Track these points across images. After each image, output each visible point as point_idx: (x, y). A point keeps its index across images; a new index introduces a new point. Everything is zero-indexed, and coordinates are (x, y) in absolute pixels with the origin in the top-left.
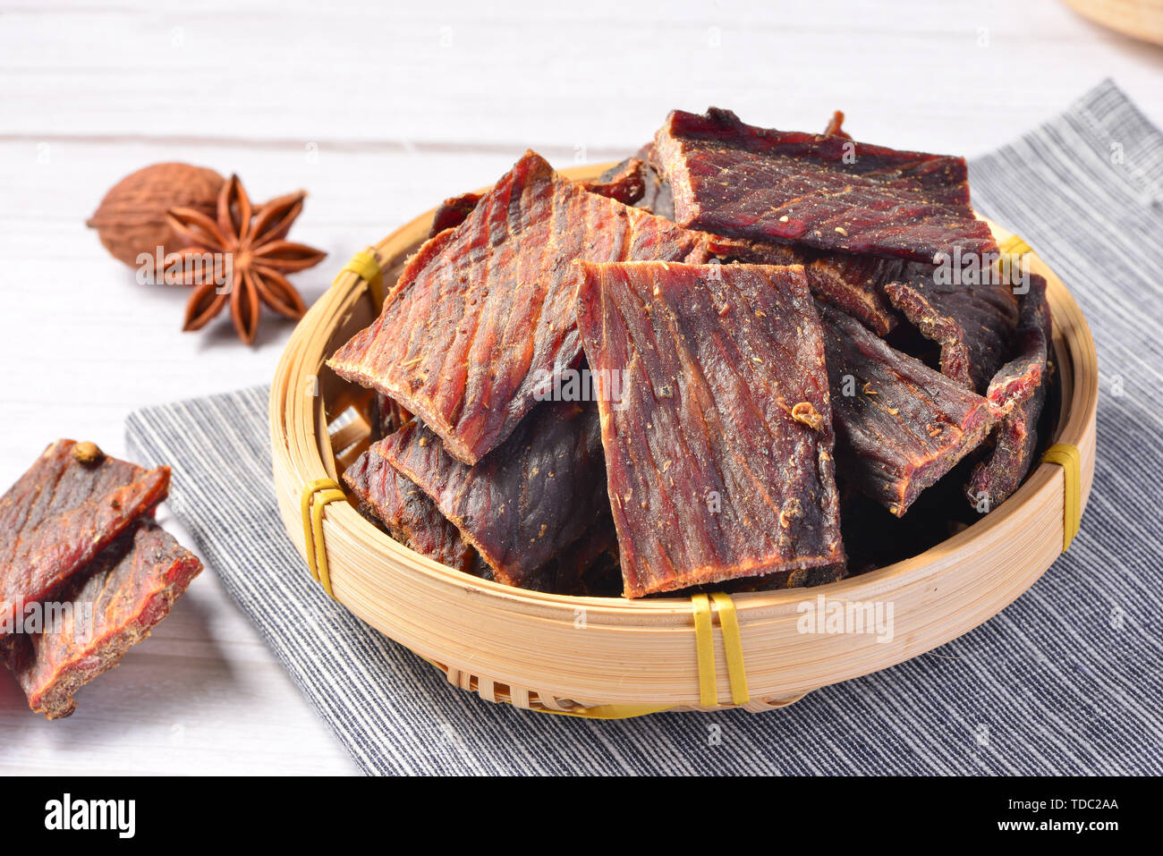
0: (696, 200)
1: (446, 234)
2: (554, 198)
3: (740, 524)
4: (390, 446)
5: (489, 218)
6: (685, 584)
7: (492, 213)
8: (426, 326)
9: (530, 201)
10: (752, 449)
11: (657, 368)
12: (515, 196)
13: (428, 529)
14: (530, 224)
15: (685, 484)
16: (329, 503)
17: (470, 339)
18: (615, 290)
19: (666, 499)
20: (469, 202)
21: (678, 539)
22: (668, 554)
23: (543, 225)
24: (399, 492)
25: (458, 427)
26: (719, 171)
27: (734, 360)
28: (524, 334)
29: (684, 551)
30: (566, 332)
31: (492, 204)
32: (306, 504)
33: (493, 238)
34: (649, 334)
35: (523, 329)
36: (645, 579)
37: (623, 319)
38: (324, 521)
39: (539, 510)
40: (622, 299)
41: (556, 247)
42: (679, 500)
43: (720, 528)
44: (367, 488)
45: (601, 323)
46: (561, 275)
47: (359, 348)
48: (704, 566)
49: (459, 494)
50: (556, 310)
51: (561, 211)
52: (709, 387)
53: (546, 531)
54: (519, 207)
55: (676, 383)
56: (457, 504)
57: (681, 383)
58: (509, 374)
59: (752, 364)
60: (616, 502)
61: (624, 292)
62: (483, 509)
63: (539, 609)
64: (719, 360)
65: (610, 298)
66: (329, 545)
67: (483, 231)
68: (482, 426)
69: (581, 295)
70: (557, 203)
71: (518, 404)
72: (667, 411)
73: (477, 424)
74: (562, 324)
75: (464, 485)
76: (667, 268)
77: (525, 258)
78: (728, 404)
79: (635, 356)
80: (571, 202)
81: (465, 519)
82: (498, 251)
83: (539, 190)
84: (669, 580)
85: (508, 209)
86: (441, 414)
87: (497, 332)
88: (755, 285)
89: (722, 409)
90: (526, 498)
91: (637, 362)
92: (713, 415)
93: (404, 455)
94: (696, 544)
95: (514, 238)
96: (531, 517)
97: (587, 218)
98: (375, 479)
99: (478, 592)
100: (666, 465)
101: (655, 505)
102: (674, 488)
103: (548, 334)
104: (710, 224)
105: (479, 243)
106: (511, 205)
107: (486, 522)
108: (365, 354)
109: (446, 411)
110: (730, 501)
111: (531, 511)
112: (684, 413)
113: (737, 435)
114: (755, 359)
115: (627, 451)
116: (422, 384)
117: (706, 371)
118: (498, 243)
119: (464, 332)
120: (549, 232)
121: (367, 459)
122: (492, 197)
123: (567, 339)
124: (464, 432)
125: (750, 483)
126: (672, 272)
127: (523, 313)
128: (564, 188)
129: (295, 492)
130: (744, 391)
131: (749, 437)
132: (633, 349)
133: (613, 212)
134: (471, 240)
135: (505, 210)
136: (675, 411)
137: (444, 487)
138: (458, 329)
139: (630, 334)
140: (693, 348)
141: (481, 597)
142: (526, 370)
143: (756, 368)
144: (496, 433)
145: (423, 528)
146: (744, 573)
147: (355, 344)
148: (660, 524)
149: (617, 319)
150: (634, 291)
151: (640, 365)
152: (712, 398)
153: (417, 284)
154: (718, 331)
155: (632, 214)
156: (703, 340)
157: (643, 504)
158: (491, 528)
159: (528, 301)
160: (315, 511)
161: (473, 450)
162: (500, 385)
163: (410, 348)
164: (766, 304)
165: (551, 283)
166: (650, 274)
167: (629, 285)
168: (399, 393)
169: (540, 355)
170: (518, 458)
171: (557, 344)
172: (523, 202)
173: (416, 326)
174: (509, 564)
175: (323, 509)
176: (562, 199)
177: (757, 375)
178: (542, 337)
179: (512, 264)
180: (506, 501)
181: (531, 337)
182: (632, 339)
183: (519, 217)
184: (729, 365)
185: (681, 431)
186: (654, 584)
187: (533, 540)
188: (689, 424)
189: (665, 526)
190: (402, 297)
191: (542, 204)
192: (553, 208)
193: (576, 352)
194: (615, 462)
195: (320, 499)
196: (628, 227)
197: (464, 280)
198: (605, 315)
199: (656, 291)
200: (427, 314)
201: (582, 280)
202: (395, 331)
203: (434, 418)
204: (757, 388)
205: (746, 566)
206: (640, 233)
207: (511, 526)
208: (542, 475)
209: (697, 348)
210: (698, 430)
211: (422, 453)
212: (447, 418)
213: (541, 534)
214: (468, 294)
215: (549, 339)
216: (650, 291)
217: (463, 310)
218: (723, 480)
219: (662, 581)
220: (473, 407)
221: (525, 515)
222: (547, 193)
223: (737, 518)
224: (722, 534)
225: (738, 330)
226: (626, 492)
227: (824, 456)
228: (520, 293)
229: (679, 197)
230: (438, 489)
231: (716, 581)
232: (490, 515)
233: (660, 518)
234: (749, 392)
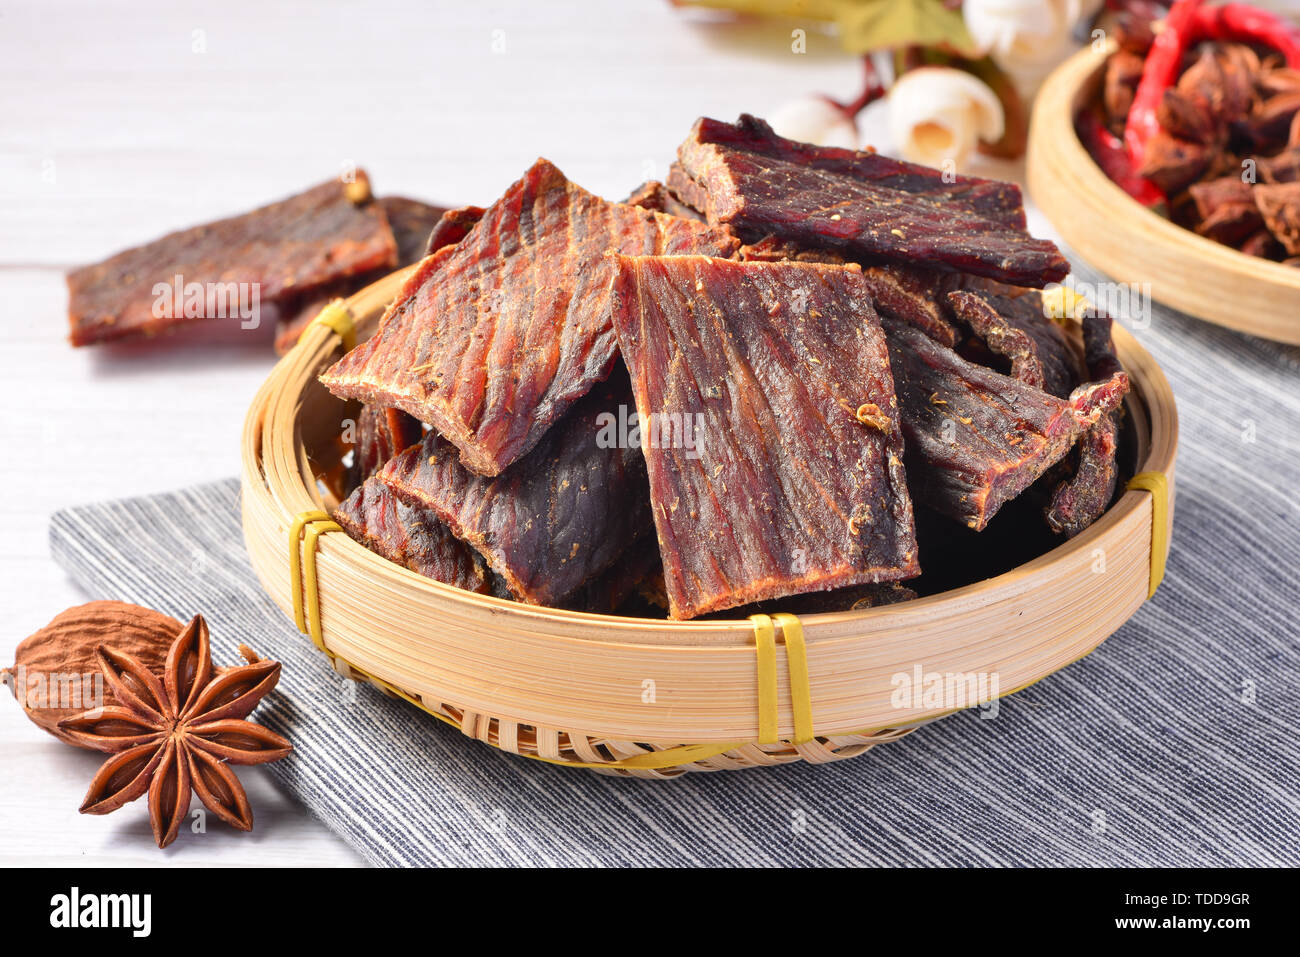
0: (739, 192)
1: (447, 251)
2: (570, 209)
3: (803, 533)
4: (394, 469)
5: (499, 228)
6: (742, 600)
7: (502, 221)
8: (435, 334)
9: (544, 211)
10: (813, 453)
11: (703, 368)
12: (527, 206)
13: (438, 563)
14: (545, 233)
15: (740, 490)
16: (324, 533)
17: (487, 343)
18: (653, 285)
19: (718, 508)
20: (474, 215)
21: (734, 549)
22: (722, 568)
23: (560, 234)
24: (401, 526)
25: (479, 432)
26: (760, 170)
27: (789, 361)
28: (549, 337)
29: (740, 562)
30: (597, 335)
31: (502, 213)
32: (295, 538)
33: (503, 248)
34: (693, 332)
35: (547, 332)
36: (695, 596)
37: (663, 315)
38: (318, 554)
39: (571, 527)
40: (661, 294)
41: (578, 253)
42: (733, 508)
43: (780, 538)
44: (364, 523)
45: (639, 319)
46: (586, 278)
47: (357, 362)
48: (764, 577)
49: (479, 509)
50: (583, 314)
51: (579, 220)
52: (761, 389)
53: (578, 551)
54: (531, 217)
55: (724, 384)
56: (477, 520)
57: (730, 385)
58: (534, 379)
59: (808, 366)
60: (661, 511)
61: (661, 287)
62: (507, 524)
63: (577, 629)
64: (771, 360)
65: (648, 292)
66: (323, 583)
67: (493, 241)
68: (506, 433)
69: (616, 287)
70: (575, 213)
71: (545, 409)
72: (715, 413)
73: (499, 430)
74: (592, 327)
75: (484, 502)
76: (710, 262)
77: (543, 265)
78: (784, 406)
79: (678, 354)
80: (590, 212)
81: (487, 536)
82: (510, 263)
83: (554, 199)
84: (723, 596)
85: (519, 219)
86: (460, 417)
87: (518, 336)
88: (808, 284)
89: (777, 411)
90: (557, 512)
91: (681, 360)
92: (768, 417)
93: (410, 476)
94: (754, 554)
95: (526, 248)
96: (562, 534)
97: (609, 226)
98: (372, 514)
99: (506, 612)
100: (717, 470)
101: (706, 511)
102: (727, 494)
103: (576, 336)
104: (755, 217)
105: (489, 253)
106: (523, 215)
107: (512, 539)
108: (364, 367)
109: (466, 414)
110: (790, 509)
111: (561, 528)
112: (735, 416)
113: (796, 438)
114: (811, 360)
115: (672, 456)
116: (437, 387)
117: (757, 372)
118: (510, 253)
119: (480, 337)
120: (566, 242)
121: (362, 493)
122: (502, 206)
123: (597, 342)
124: (485, 438)
125: (812, 489)
126: (716, 267)
127: (546, 317)
128: (581, 198)
129: (281, 529)
130: (802, 397)
131: (809, 440)
132: (676, 348)
133: (640, 218)
134: (479, 250)
135: (515, 219)
136: (724, 414)
137: (461, 504)
138: (472, 334)
139: (671, 332)
140: (742, 349)
141: (508, 618)
142: (552, 374)
143: (814, 369)
144: (521, 441)
145: (432, 561)
146: (811, 586)
147: (351, 359)
148: (712, 535)
149: (656, 316)
150: (673, 285)
151: (684, 364)
152: (766, 401)
153: (418, 301)
154: (768, 330)
155: (662, 219)
156: (753, 339)
157: (692, 513)
158: (518, 545)
159: (551, 305)
160: (306, 546)
161: (496, 458)
162: (523, 389)
163: (418, 355)
164: (820, 304)
165: (576, 287)
166: (691, 268)
167: (669, 280)
168: (410, 398)
169: (568, 358)
170: (544, 472)
171: (587, 346)
172: (536, 211)
173: (422, 335)
174: (538, 587)
175: (317, 539)
176: (580, 209)
177: (815, 376)
178: (569, 339)
179: (528, 272)
180: (534, 518)
181: (557, 341)
182: (673, 336)
183: (533, 228)
184: (782, 366)
185: (732, 435)
186: (706, 600)
187: (564, 561)
188: (741, 426)
189: (718, 536)
190: (402, 311)
191: (557, 214)
192: (570, 218)
193: (608, 355)
194: (658, 469)
195: (312, 530)
196: (658, 231)
197: (475, 289)
198: (643, 311)
199: (699, 286)
200: (434, 323)
201: (616, 272)
202: (398, 341)
203: (451, 422)
204: (816, 390)
205: (807, 574)
206: (672, 237)
207: (539, 544)
208: (573, 489)
209: (747, 349)
210: (752, 432)
211: (433, 471)
212: (466, 421)
213: (573, 554)
214: (480, 303)
215: (578, 341)
216: (692, 286)
217: (476, 318)
218: (782, 488)
219: (716, 597)
220: (496, 409)
221: (555, 533)
222: (562, 204)
223: (799, 526)
224: (782, 544)
225: (791, 329)
226: (672, 500)
227: (894, 461)
228: (541, 298)
229: (719, 192)
230: (454, 506)
231: (776, 597)
232: (515, 531)
233: (712, 528)
234: (807, 394)
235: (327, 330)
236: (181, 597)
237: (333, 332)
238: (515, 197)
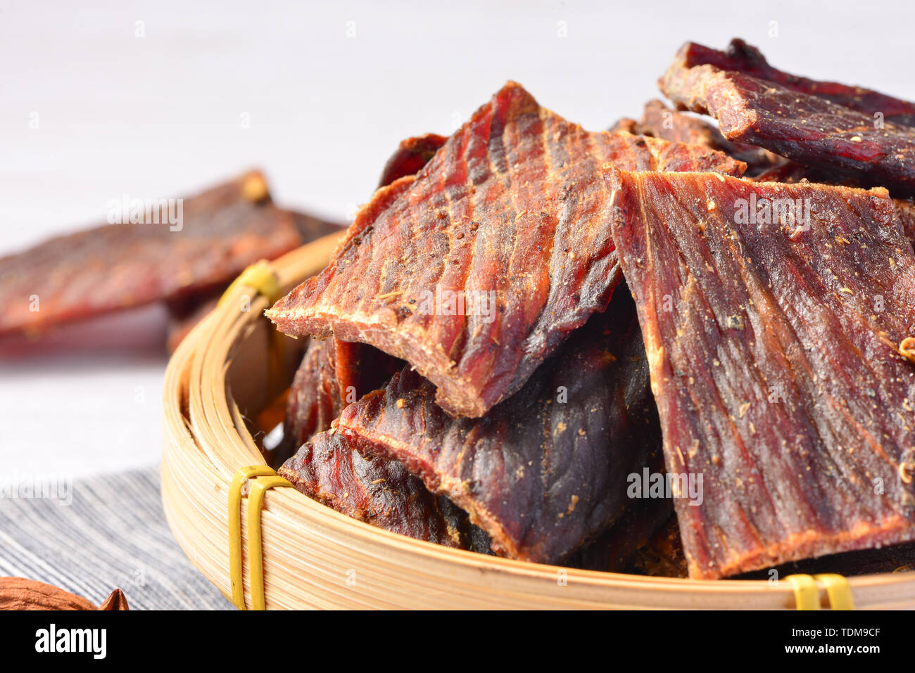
0: (749, 107)
1: (403, 183)
2: (545, 136)
3: (846, 481)
4: (353, 415)
5: (466, 153)
6: (775, 559)
7: (470, 145)
8: (401, 261)
9: (515, 137)
10: (853, 391)
11: (720, 296)
12: (496, 131)
13: (405, 524)
14: (519, 160)
15: (771, 431)
16: (272, 488)
17: (465, 269)
18: (659, 205)
19: (744, 451)
20: (431, 144)
21: (766, 498)
22: (752, 520)
23: (536, 162)
24: (360, 483)
25: (461, 365)
26: (764, 90)
27: (818, 291)
28: (535, 263)
29: (774, 513)
30: (591, 261)
31: (468, 138)
32: (236, 496)
33: (472, 175)
34: (707, 255)
35: (534, 257)
36: (720, 554)
37: (671, 236)
38: (265, 513)
39: (569, 476)
40: (669, 213)
41: (560, 178)
42: (763, 452)
43: (820, 487)
44: (316, 481)
45: (644, 239)
46: (574, 202)
47: (308, 295)
48: (803, 530)
49: (460, 455)
50: (573, 239)
51: (557, 147)
52: (787, 321)
53: (578, 504)
54: (501, 143)
55: (745, 314)
56: (459, 467)
57: (752, 316)
58: (522, 307)
59: (839, 296)
60: (677, 457)
61: (666, 206)
62: (494, 472)
63: (584, 590)
64: (797, 289)
65: (652, 211)
66: (270, 547)
67: (460, 167)
68: (492, 367)
69: (617, 203)
70: (551, 140)
71: (537, 341)
72: (737, 345)
73: (485, 363)
74: (585, 253)
75: (465, 448)
76: (722, 179)
77: (520, 191)
78: (816, 337)
79: (691, 280)
80: (568, 138)
81: (472, 485)
82: (481, 192)
83: (527, 124)
84: (753, 554)
85: (488, 145)
86: (439, 346)
87: (501, 262)
88: (832, 208)
89: (807, 344)
90: (552, 459)
91: (694, 287)
92: (797, 351)
93: (375, 423)
94: (790, 504)
95: (499, 176)
96: (558, 485)
97: (592, 152)
98: (324, 471)
99: (497, 572)
100: (742, 409)
101: (731, 454)
102: (756, 436)
103: (567, 262)
104: (770, 133)
105: (456, 180)
106: (492, 141)
107: (501, 487)
108: (318, 298)
109: (447, 343)
110: (829, 454)
111: (557, 478)
112: (760, 348)
113: (832, 375)
114: (843, 290)
115: (688, 394)
116: (411, 313)
117: (781, 301)
118: (481, 180)
119: (456, 262)
120: (545, 168)
121: (311, 449)
122: (468, 131)
123: (593, 269)
124: (469, 371)
125: (854, 431)
126: (728, 186)
127: (532, 242)
128: (557, 125)
129: (218, 487)
130: (835, 330)
131: (847, 376)
132: (687, 272)
133: (628, 144)
134: (445, 176)
135: (484, 144)
136: (746, 346)
137: (438, 450)
138: (445, 261)
139: (682, 255)
140: (762, 276)
141: (502, 579)
142: (542, 303)
143: (845, 300)
144: (509, 377)
145: (399, 522)
146: (858, 542)
147: (301, 293)
148: (740, 483)
149: (663, 237)
150: (681, 204)
151: (698, 291)
152: (793, 333)
153: (377, 230)
154: (791, 256)
155: (654, 144)
156: (774, 265)
157: (715, 458)
158: (508, 496)
159: (535, 230)
160: (250, 506)
161: (482, 394)
162: (511, 318)
163: (383, 284)
164: (848, 230)
165: (562, 212)
166: (700, 186)
167: (676, 198)
168: (378, 326)
169: (561, 286)
170: (536, 414)
171: (581, 273)
172: (507, 137)
173: (386, 263)
174: (531, 545)
175: (264, 496)
176: (557, 136)
177: (847, 307)
178: (559, 266)
179: (503, 199)
180: (525, 463)
181: (545, 268)
182: (684, 260)
183: (503, 155)
184: (810, 295)
185: (757, 370)
186: (734, 557)
187: (561, 515)
188: (768, 360)
189: (746, 484)
190: (358, 243)
191: (531, 140)
192: (546, 146)
193: (607, 283)
194: (673, 408)
195: (257, 486)
196: (652, 156)
197: (443, 216)
198: (648, 230)
199: (711, 205)
200: (399, 251)
201: (617, 186)
202: (357, 271)
203: (429, 352)
204: (850, 322)
205: (858, 531)
206: (668, 161)
207: (532, 496)
208: (569, 434)
209: (768, 276)
210: (780, 367)
211: (404, 415)
212: (447, 351)
213: (571, 508)
214: (450, 230)
215: (570, 267)
216: (702, 205)
217: (447, 245)
218: (817, 431)
219: (747, 554)
220: (480, 339)
221: (551, 481)
222: (536, 130)
223: (840, 473)
224: (823, 493)
225: (817, 256)
226: (690, 444)
228: (523, 222)
229: (726, 108)
230: (430, 451)
231: (817, 554)
232: (505, 480)
233: (739, 475)
234: (841, 326)
235: (252, 292)
236: (87, 584)
237: (259, 294)
238: (483, 121)
